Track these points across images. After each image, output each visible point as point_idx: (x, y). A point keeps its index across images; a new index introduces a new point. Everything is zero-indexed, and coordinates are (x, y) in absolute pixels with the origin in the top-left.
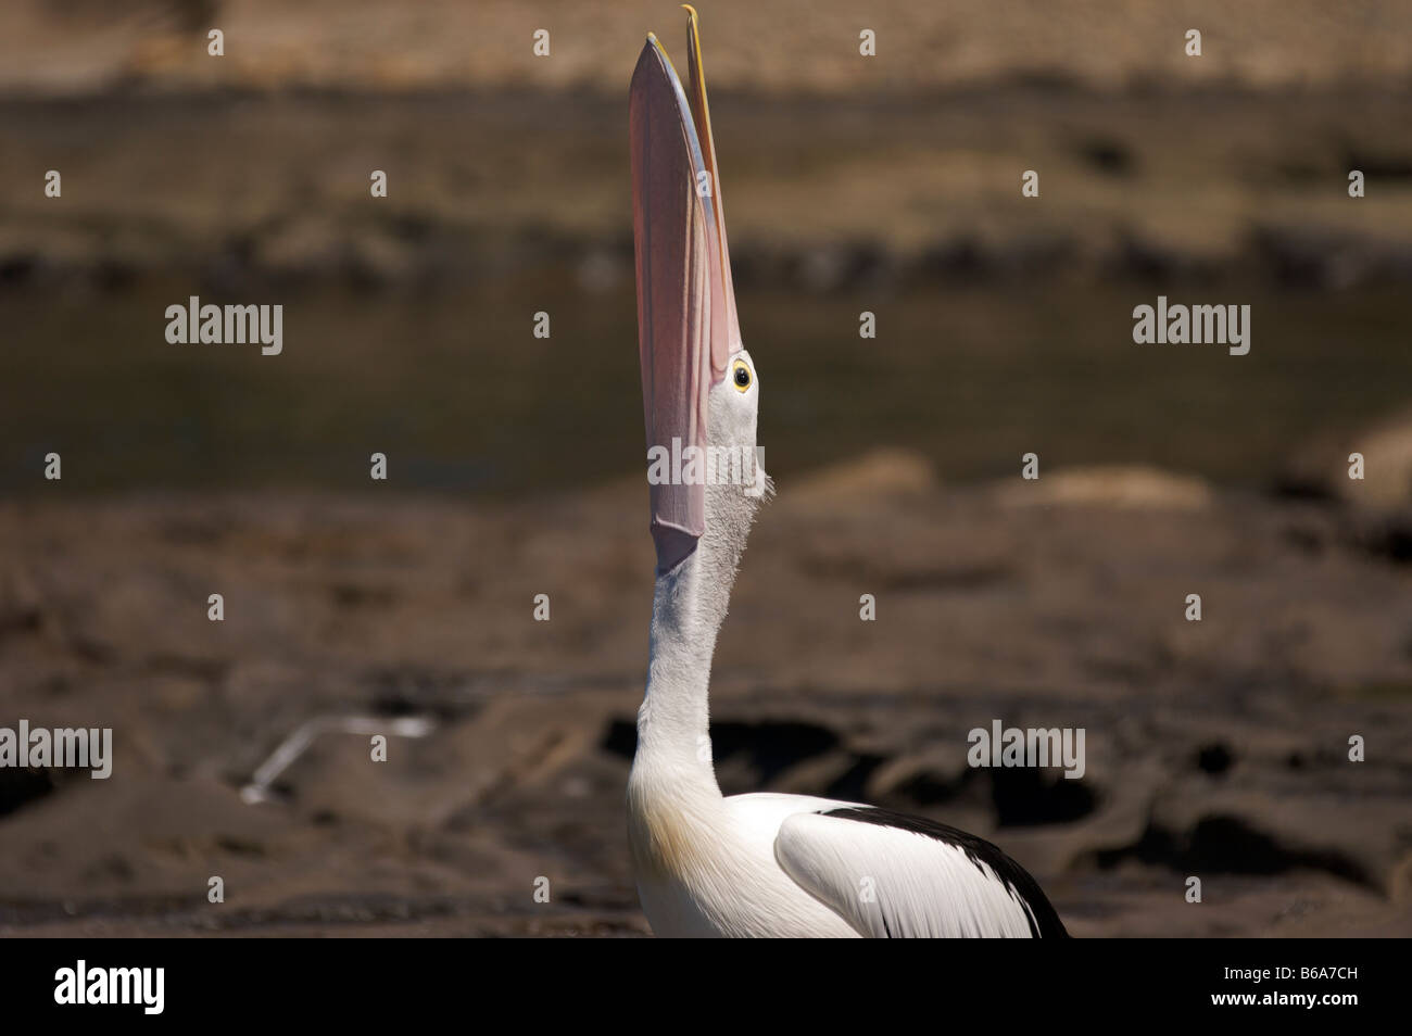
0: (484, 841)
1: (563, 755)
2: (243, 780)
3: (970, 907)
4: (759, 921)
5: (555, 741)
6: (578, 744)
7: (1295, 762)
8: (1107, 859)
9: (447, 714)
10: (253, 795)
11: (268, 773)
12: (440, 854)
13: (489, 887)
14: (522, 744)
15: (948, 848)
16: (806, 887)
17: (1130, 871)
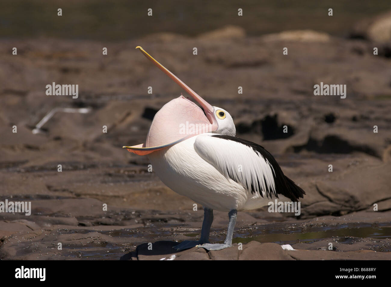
0: (107, 145)
1: (130, 119)
2: (34, 127)
3: (253, 165)
4: (187, 167)
5: (128, 114)
6: (136, 116)
7: (354, 119)
8: (297, 149)
9: (95, 107)
10: (35, 131)
11: (39, 126)
12: (93, 149)
13: (108, 159)
14: (119, 116)
15: (248, 147)
16: (203, 158)
17: (304, 153)
